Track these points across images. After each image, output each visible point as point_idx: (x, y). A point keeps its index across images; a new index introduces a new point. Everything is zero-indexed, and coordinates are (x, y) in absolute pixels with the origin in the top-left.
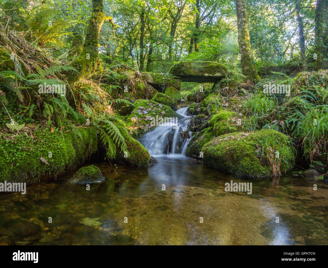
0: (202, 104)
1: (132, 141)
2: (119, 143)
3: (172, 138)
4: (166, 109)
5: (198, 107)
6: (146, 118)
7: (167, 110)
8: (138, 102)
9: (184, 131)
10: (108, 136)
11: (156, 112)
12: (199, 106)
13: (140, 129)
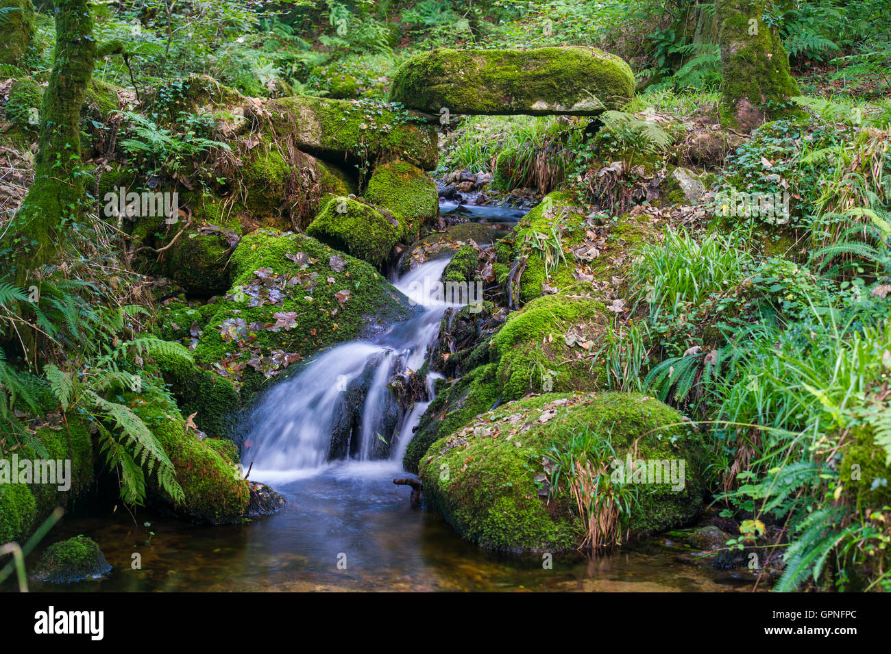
0: (503, 249)
1: (192, 453)
2: (151, 464)
3: (362, 403)
4: (356, 278)
5: (483, 261)
6: (275, 321)
7: (357, 285)
8: (254, 246)
9: (407, 374)
10: (121, 446)
11: (314, 295)
12: (492, 256)
13: (249, 369)
